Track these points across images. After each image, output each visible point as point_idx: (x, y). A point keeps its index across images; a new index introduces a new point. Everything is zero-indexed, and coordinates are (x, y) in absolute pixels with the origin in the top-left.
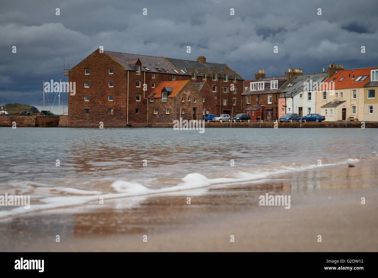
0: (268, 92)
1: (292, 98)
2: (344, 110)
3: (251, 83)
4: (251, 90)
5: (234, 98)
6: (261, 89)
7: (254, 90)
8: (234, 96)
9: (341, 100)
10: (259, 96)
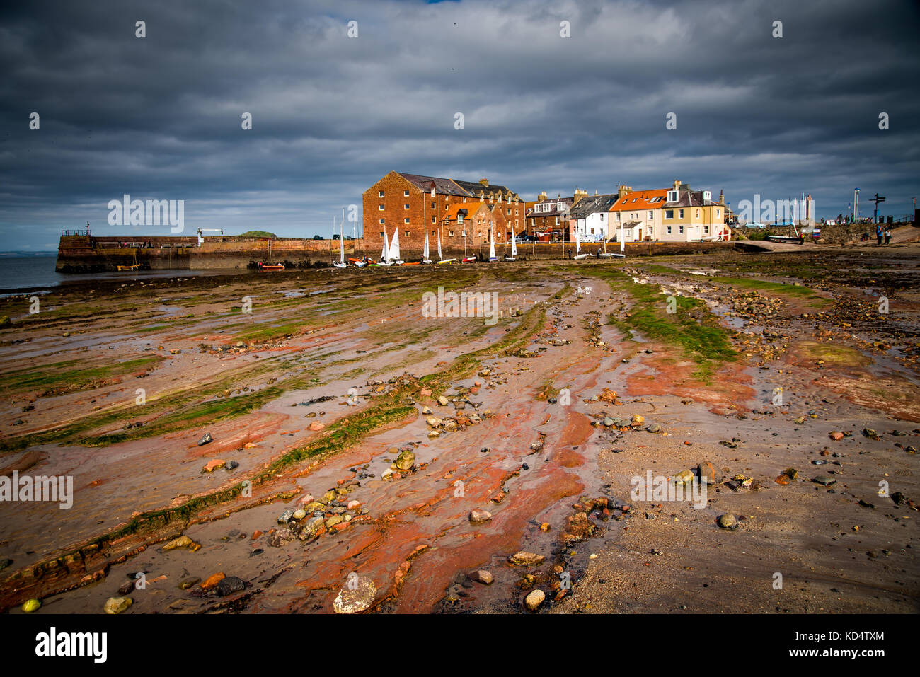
0: (556, 214)
1: (585, 219)
2: (640, 230)
3: (535, 205)
4: (536, 212)
5: (516, 220)
6: (547, 211)
7: (539, 212)
8: (517, 218)
9: (637, 221)
10: (545, 217)
